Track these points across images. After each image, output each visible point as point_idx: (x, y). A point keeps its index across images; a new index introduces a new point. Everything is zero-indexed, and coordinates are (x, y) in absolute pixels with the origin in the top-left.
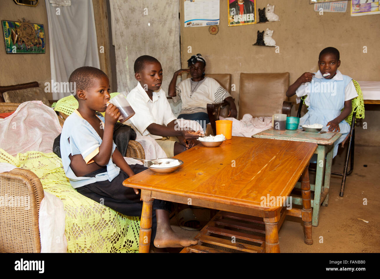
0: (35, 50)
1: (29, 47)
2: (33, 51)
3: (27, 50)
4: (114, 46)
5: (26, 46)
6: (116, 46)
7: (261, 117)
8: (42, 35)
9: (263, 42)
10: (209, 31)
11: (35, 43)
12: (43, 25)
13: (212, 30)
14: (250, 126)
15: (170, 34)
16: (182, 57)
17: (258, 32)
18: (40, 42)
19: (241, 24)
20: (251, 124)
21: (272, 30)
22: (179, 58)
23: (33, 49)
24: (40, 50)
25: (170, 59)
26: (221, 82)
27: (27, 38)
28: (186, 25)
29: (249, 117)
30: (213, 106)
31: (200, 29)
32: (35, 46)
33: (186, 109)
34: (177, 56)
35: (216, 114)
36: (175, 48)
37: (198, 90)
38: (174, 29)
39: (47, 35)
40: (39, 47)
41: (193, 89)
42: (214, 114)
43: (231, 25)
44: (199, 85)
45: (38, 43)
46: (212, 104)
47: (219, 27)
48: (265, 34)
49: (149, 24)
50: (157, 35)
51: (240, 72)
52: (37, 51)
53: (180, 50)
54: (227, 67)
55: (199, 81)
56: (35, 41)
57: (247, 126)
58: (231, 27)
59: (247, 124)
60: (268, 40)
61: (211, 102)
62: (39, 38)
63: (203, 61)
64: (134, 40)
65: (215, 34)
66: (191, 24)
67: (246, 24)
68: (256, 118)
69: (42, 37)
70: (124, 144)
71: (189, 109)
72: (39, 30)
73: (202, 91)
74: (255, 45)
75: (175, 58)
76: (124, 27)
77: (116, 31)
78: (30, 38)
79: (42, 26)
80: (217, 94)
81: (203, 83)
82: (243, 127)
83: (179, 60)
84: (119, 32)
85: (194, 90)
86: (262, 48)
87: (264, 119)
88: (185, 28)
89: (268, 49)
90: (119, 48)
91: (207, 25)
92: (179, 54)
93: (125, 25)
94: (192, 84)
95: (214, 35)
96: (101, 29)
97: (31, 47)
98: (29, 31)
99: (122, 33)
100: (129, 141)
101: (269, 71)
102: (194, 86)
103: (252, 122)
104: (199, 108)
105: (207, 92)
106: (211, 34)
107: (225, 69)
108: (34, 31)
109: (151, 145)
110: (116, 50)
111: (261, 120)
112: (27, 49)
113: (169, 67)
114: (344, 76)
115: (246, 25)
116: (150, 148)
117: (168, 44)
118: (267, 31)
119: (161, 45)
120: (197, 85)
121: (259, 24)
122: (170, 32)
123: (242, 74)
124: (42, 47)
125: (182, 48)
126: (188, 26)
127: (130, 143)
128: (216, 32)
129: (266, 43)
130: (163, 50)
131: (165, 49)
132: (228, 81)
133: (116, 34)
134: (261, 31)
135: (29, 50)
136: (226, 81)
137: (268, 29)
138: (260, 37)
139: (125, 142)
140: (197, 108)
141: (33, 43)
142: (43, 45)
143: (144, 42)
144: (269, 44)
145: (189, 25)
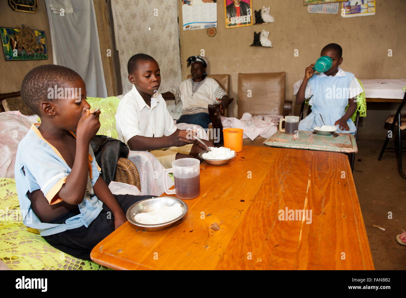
0: (37, 56)
1: (30, 53)
2: (35, 57)
3: (28, 57)
4: (118, 51)
5: (27, 53)
6: (119, 51)
7: (260, 116)
8: (44, 41)
9: (260, 43)
10: (207, 33)
11: (36, 49)
12: (44, 31)
13: (210, 32)
14: (251, 125)
15: (170, 38)
16: (182, 60)
17: (255, 33)
18: (42, 48)
19: (238, 26)
20: (252, 123)
21: (268, 31)
22: (179, 61)
23: (34, 56)
24: (42, 56)
25: (171, 61)
26: (220, 81)
27: (27, 45)
28: (184, 28)
29: (249, 116)
30: (215, 106)
31: (198, 31)
32: (37, 52)
33: (188, 110)
34: (177, 59)
35: (217, 114)
36: (176, 51)
37: (199, 90)
38: (173, 32)
39: (49, 41)
40: (40, 53)
41: (194, 89)
42: (215, 114)
43: (228, 27)
44: (200, 86)
45: (39, 50)
46: (213, 104)
47: (217, 29)
48: (261, 35)
49: (150, 29)
50: (157, 39)
51: (237, 73)
52: (39, 57)
53: (179, 52)
54: (225, 68)
55: (200, 81)
56: (36, 47)
57: (248, 126)
58: (229, 29)
59: (248, 123)
60: (265, 41)
61: (211, 103)
62: (40, 44)
63: (203, 62)
64: (136, 44)
65: (213, 36)
66: (189, 27)
67: (243, 25)
68: (256, 117)
69: (43, 43)
70: (112, 164)
71: (191, 109)
72: (40, 37)
73: (203, 92)
74: (252, 45)
75: (176, 60)
76: (126, 33)
77: (119, 37)
78: (30, 44)
79: (43, 33)
80: (215, 93)
81: (204, 83)
82: (244, 127)
83: (179, 62)
84: (122, 37)
85: (196, 91)
86: (259, 49)
87: (263, 118)
88: (184, 31)
89: (264, 49)
90: (123, 53)
91: (205, 27)
92: (179, 57)
93: (127, 31)
94: (193, 85)
95: (212, 38)
96: (104, 36)
97: (32, 53)
98: (29, 38)
99: (125, 38)
100: (118, 160)
101: (266, 71)
102: (196, 87)
103: (253, 121)
104: (200, 108)
105: (208, 92)
106: (209, 36)
107: (223, 70)
108: (34, 38)
109: (147, 162)
110: (119, 55)
111: (260, 118)
112: (28, 55)
113: (170, 69)
114: (347, 72)
115: (242, 27)
116: (147, 165)
117: (168, 47)
118: (264, 32)
119: (161, 48)
120: (198, 85)
121: (255, 26)
122: (170, 36)
123: (240, 74)
124: (44, 54)
125: (181, 51)
126: (186, 29)
127: (119, 162)
128: (214, 34)
129: (263, 44)
130: (164, 53)
131: (165, 52)
132: (227, 81)
133: (119, 40)
134: (257, 32)
135: (30, 57)
136: (225, 82)
137: (264, 30)
138: (257, 37)
139: (112, 162)
140: (198, 108)
141: (34, 50)
142: (45, 51)
143: (146, 47)
144: (266, 45)
145: (188, 28)
